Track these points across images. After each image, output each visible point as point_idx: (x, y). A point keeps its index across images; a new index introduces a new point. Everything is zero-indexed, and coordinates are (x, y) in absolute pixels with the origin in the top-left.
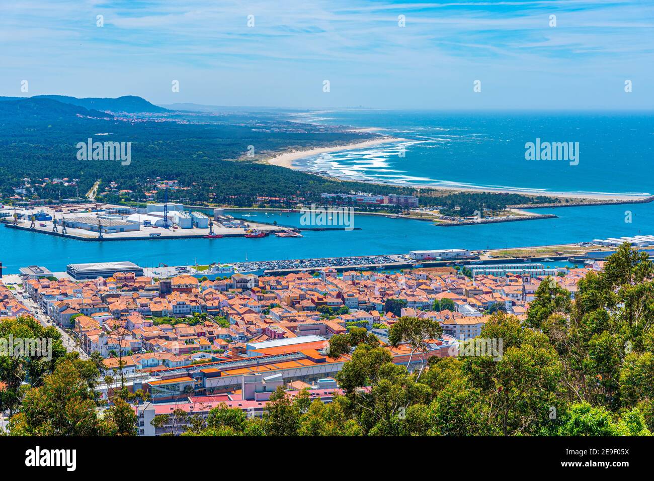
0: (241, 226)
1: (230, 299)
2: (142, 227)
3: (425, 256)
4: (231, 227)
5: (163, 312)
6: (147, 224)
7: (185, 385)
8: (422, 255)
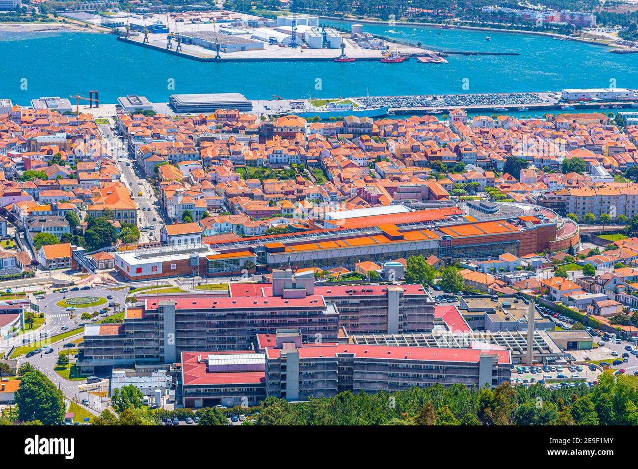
0: (379, 47)
1: (334, 148)
2: (266, 45)
3: (579, 96)
4: (367, 48)
5: (258, 161)
6: (273, 41)
7: (246, 260)
8: (576, 94)
